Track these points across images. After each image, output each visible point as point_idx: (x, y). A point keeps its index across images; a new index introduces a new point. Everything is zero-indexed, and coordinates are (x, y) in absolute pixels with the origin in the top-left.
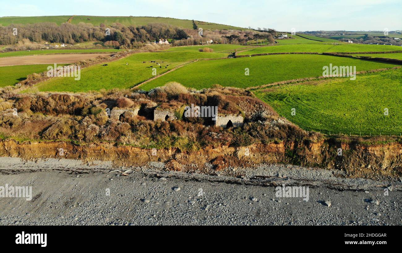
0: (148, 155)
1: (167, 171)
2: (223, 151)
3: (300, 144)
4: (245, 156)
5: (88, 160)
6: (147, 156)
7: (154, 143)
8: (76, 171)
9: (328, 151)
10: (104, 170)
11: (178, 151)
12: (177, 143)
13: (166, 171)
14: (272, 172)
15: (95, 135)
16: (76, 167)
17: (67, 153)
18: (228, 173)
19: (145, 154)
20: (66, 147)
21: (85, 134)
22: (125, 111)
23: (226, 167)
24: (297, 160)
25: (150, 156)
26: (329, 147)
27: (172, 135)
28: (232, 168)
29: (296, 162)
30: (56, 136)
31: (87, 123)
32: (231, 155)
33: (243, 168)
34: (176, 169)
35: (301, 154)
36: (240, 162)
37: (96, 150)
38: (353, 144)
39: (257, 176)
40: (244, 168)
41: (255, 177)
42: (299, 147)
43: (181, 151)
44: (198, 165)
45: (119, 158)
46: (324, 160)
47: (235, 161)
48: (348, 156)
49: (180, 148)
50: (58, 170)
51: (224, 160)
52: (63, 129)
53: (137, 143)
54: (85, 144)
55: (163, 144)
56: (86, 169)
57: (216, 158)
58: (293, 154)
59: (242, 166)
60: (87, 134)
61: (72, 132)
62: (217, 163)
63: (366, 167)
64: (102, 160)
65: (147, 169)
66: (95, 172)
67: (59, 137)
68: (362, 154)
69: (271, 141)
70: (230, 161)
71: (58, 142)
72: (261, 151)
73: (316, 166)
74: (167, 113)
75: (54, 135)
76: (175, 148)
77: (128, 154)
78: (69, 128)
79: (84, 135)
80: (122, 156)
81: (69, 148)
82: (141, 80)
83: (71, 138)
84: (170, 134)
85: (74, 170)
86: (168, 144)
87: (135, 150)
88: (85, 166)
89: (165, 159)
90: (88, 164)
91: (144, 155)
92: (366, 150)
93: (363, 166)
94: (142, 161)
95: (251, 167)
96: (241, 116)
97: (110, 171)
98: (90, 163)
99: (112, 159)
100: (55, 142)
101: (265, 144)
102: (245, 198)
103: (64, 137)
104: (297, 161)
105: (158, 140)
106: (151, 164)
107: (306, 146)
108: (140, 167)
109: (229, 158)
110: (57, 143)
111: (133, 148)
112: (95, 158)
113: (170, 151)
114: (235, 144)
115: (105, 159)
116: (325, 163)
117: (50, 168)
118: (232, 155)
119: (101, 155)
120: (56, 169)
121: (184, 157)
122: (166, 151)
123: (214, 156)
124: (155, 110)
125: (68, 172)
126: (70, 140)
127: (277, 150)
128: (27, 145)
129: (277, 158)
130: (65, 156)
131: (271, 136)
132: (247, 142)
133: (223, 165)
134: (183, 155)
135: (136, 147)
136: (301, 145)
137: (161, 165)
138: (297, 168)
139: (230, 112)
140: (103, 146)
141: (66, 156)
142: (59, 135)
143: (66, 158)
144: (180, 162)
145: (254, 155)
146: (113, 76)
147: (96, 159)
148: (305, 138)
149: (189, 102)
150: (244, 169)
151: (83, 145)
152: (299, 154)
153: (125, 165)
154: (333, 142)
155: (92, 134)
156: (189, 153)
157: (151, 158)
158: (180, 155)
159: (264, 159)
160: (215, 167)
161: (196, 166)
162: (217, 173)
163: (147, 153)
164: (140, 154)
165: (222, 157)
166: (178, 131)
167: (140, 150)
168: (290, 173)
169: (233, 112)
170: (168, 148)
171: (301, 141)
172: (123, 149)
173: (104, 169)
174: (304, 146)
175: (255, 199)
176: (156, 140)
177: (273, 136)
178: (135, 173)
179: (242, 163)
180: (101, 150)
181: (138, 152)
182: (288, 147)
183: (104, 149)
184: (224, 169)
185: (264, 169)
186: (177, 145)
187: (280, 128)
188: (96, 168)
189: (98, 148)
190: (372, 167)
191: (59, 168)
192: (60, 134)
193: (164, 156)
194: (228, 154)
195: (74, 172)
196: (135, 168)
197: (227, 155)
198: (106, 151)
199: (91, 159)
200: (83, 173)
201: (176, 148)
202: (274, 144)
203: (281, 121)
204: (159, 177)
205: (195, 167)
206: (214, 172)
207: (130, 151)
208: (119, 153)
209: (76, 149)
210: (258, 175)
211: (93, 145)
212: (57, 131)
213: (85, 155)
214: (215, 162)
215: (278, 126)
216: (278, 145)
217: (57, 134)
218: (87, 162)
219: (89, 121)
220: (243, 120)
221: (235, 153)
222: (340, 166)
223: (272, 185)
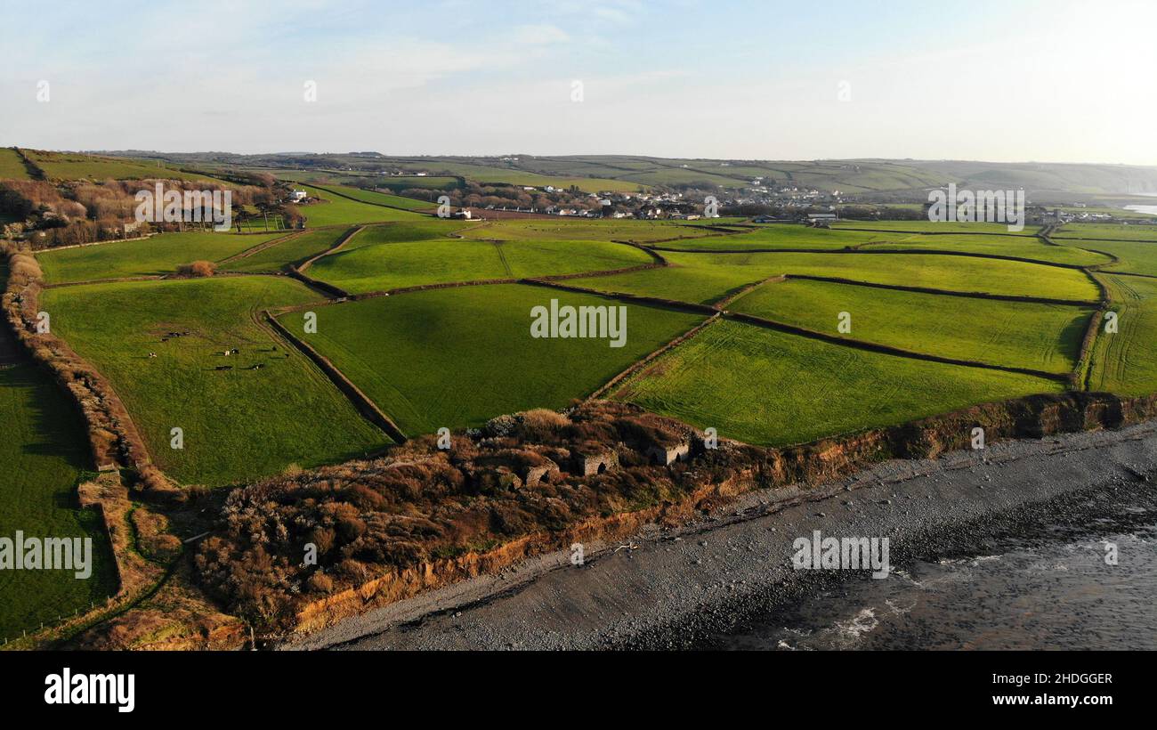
1: (669, 531)
2: (706, 491)
4: (727, 492)
7: (633, 502)
9: (788, 466)
11: (667, 504)
12: (661, 495)
17: (542, 547)
18: (722, 514)
20: (540, 538)
22: (547, 469)
23: (716, 509)
24: (766, 482)
26: (787, 461)
27: (647, 488)
28: (722, 508)
32: (713, 494)
35: (767, 475)
36: (724, 499)
37: (582, 530)
38: (807, 454)
41: (748, 511)
42: (764, 468)
45: (607, 531)
46: (787, 476)
47: (719, 500)
48: (805, 467)
51: (709, 502)
54: (569, 526)
55: (645, 500)
57: (700, 501)
58: (761, 477)
59: (728, 503)
63: (821, 474)
64: (589, 541)
66: (600, 557)
67: (529, 527)
68: (816, 462)
70: (716, 501)
71: (533, 533)
72: (737, 482)
73: (782, 484)
74: (602, 459)
77: (619, 523)
80: (610, 528)
81: (545, 538)
83: (545, 524)
84: (643, 487)
86: (650, 498)
87: (624, 515)
89: (654, 519)
92: (818, 457)
93: (819, 473)
94: (632, 528)
95: (735, 502)
96: (685, 447)
97: (614, 550)
99: (599, 536)
101: (738, 473)
103: (535, 525)
104: (766, 484)
105: (635, 498)
106: (643, 528)
109: (713, 498)
113: (657, 507)
114: (717, 480)
115: (593, 538)
116: (789, 479)
118: (715, 493)
119: (588, 534)
121: (673, 509)
122: (654, 507)
123: (698, 500)
124: (585, 458)
127: (747, 477)
129: (748, 486)
131: (740, 461)
133: (711, 507)
134: (672, 507)
135: (626, 512)
136: (765, 465)
137: (652, 526)
138: (770, 492)
139: (675, 443)
141: (542, 551)
143: (543, 553)
144: (670, 517)
145: (732, 488)
148: (767, 457)
150: (731, 505)
153: (619, 538)
154: (788, 455)
156: (679, 503)
157: (640, 522)
158: (669, 508)
159: (739, 490)
160: (706, 512)
165: (706, 499)
166: (646, 480)
167: (629, 515)
169: (678, 442)
170: (655, 503)
171: (764, 461)
172: (612, 519)
174: (768, 465)
175: (773, 529)
176: (633, 498)
179: (727, 499)
180: (588, 527)
181: (628, 518)
182: (755, 471)
184: (714, 512)
185: (747, 500)
197: (710, 494)
198: (594, 527)
203: (736, 443)
204: (673, 539)
205: (687, 517)
206: (709, 518)
207: (620, 519)
208: (608, 526)
209: (556, 537)
211: (578, 524)
213: (569, 541)
214: (703, 507)
216: (748, 471)
220: (689, 449)
221: (716, 491)
222: (802, 479)
223: (769, 513)
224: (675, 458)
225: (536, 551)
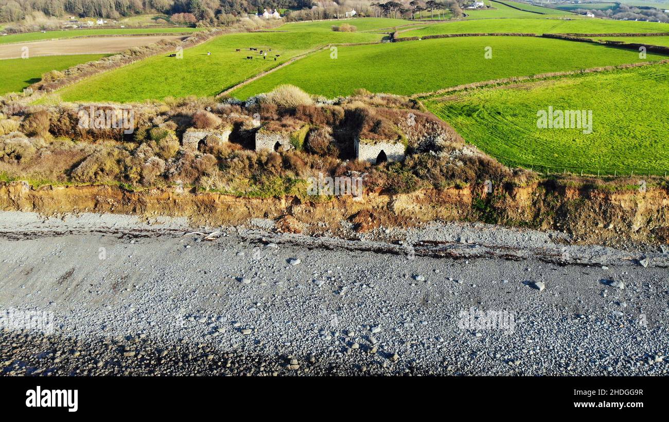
0: (247, 207)
1: (279, 234)
2: (370, 201)
3: (497, 190)
4: (407, 210)
5: (148, 216)
6: (245, 209)
7: (256, 188)
8: (130, 234)
9: (544, 201)
10: (175, 232)
11: (297, 201)
12: (294, 189)
13: (277, 233)
14: (449, 235)
15: (159, 174)
16: (129, 227)
17: (113, 205)
18: (378, 236)
19: (243, 206)
20: (111, 194)
21: (141, 172)
22: (207, 134)
23: (375, 228)
24: (492, 215)
25: (251, 209)
26: (546, 195)
27: (287, 176)
28: (384, 229)
29: (490, 219)
30: (94, 176)
31: (145, 155)
32: (382, 208)
33: (402, 228)
34: (293, 230)
35: (499, 205)
36: (398, 219)
37: (161, 199)
38: (586, 190)
39: (424, 242)
40: (404, 227)
41: (422, 243)
42: (496, 194)
43: (302, 201)
44: (329, 223)
45: (200, 212)
46: (537, 215)
47: (389, 217)
48: (576, 210)
49: (299, 197)
50: (100, 231)
51: (371, 216)
52: (105, 164)
53: (229, 189)
54: (142, 190)
55: (272, 190)
56: (146, 230)
57: (358, 213)
58: (486, 205)
59: (401, 225)
60: (145, 172)
61: (120, 169)
62: (360, 220)
63: (605, 227)
64: (171, 215)
65: (245, 230)
66: (160, 235)
67: (99, 178)
68: (601, 205)
69: (449, 184)
70: (382, 217)
71: (98, 186)
72: (432, 201)
73: (522, 224)
74: (277, 138)
75: (91, 174)
76: (292, 196)
77: (215, 205)
78: (115, 162)
79: (141, 175)
80: (205, 208)
81: (116, 196)
82: (233, 82)
83: (119, 180)
84: (283, 174)
85: (127, 232)
86: (280, 189)
87: (225, 199)
88: (144, 226)
89: (275, 215)
90: (148, 222)
91: (240, 208)
92: (606, 199)
93: (601, 225)
94: (237, 217)
95: (415, 227)
96: (401, 144)
97: (185, 234)
98: (152, 221)
99: (188, 213)
100: (93, 187)
101: (439, 190)
102: (404, 276)
103: (107, 179)
104: (491, 217)
105: (263, 184)
106: (252, 222)
107: (507, 193)
108: (235, 227)
109: (380, 213)
110: (96, 187)
111: (222, 196)
112: (159, 213)
113: (283, 201)
114: (389, 190)
115: (176, 214)
116: (538, 220)
117: (86, 229)
118: (385, 208)
119: (170, 206)
120: (97, 231)
121: (306, 211)
122: (277, 201)
123: (354, 210)
124: (257, 133)
125: (116, 235)
126: (118, 184)
127: (459, 199)
128: (46, 192)
129: (458, 213)
130: (111, 209)
131: (451, 175)
132: (410, 187)
133: (370, 224)
134: (304, 208)
135: (227, 195)
136: (499, 191)
137: (269, 223)
138: (492, 228)
139: (383, 137)
140: (173, 193)
141: (113, 209)
142: (98, 174)
143: (112, 212)
144: (299, 219)
145: (421, 208)
146: (185, 74)
147: (162, 213)
148: (505, 180)
149: (314, 120)
150: (403, 230)
151: (139, 191)
152: (495, 206)
153: (211, 223)
154: (551, 186)
155: (154, 173)
156: (313, 204)
157: (252, 213)
158: (299, 208)
159: (437, 215)
160: (357, 227)
161: (325, 225)
162: (360, 237)
163: (245, 205)
164: (234, 206)
165: (368, 211)
166: (295, 168)
167: (234, 200)
168: (479, 237)
169: (388, 137)
170: (280, 196)
171: (499, 185)
172: (206, 198)
173: (176, 230)
174: (504, 192)
175: (421, 278)
176: (260, 183)
177: (453, 176)
178: (226, 236)
179: (400, 220)
180: (169, 199)
181: (231, 203)
182: (477, 194)
183: (175, 197)
184: (371, 230)
185: (437, 230)
186: (294, 191)
187: (465, 164)
188: (162, 229)
189: (165, 195)
190: (615, 228)
191: (102, 229)
192: (100, 172)
193: (273, 209)
194: (378, 207)
195: (125, 234)
196: (227, 229)
197: (376, 207)
198: (177, 201)
199: (153, 214)
200: (141, 237)
201: (294, 196)
202: (455, 189)
203: (468, 152)
204: (266, 243)
205: (324, 227)
206: (355, 235)
207: (217, 201)
208: (199, 205)
209: (128, 198)
210: (427, 239)
211: (155, 190)
212: (95, 167)
213: (143, 207)
214: (357, 220)
215: (461, 159)
216: (461, 191)
217: (96, 174)
218: (147, 219)
219: (147, 151)
220: (404, 150)
221: (390, 205)
222: (562, 226)
223: (449, 256)
224: (376, 156)
225: (106, 207)
